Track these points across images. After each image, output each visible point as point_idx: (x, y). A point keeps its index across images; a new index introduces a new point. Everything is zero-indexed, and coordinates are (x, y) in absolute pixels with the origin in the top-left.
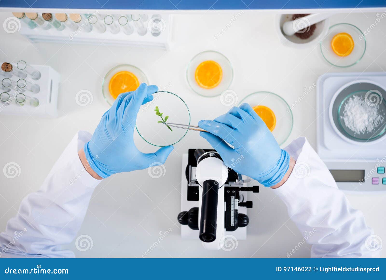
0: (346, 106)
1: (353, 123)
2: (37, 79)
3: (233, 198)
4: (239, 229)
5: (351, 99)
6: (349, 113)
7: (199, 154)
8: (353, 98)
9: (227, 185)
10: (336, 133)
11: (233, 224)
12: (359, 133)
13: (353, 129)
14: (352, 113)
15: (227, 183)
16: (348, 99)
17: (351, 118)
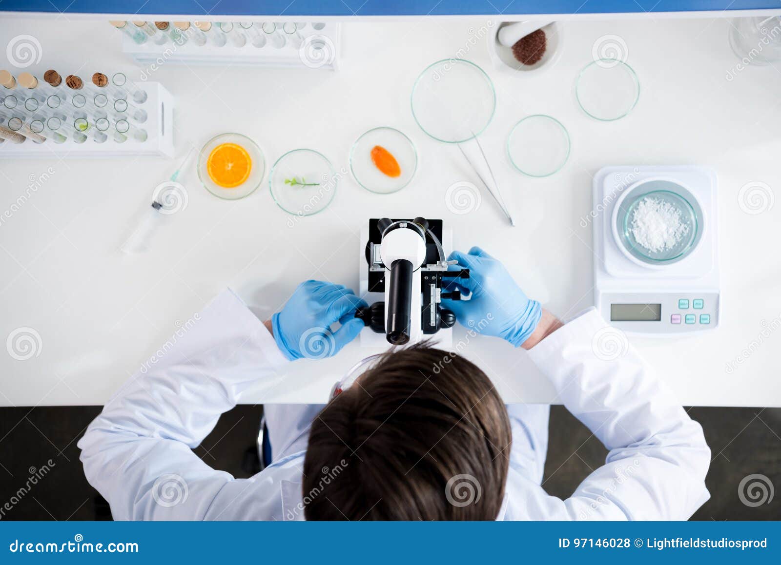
0: (636, 214)
1: (646, 237)
2: (142, 102)
3: (433, 287)
4: (442, 330)
5: (641, 203)
6: (640, 224)
7: (384, 224)
8: (645, 202)
9: (424, 269)
10: (622, 254)
11: (433, 323)
12: (655, 251)
13: (647, 246)
14: (644, 223)
15: (423, 266)
16: (638, 204)
17: (643, 230)
